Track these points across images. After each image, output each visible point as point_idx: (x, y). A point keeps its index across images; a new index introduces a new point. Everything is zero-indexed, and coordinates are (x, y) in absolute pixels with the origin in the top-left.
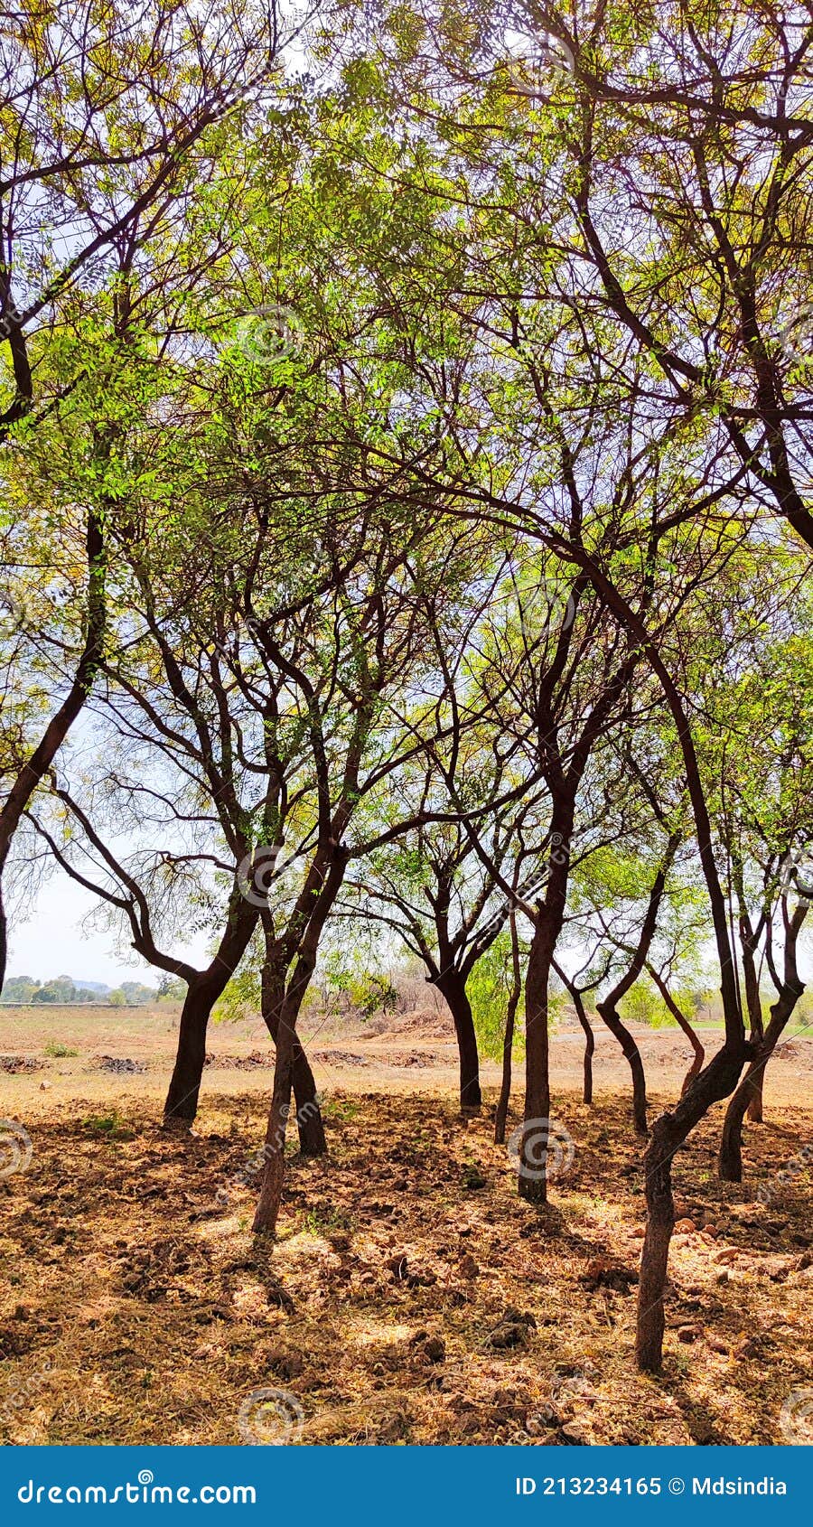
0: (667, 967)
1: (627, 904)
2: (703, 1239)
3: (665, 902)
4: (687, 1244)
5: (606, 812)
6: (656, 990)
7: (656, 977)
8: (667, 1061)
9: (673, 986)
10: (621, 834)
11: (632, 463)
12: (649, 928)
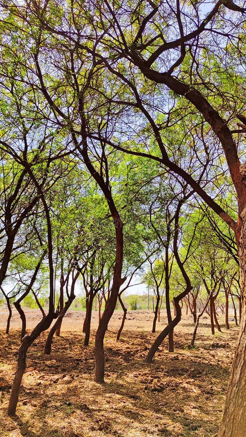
0: (38, 291)
1: (28, 271)
2: (36, 373)
3: (40, 271)
4: (30, 375)
5: (25, 243)
6: (34, 297)
7: (34, 294)
8: (35, 319)
9: (39, 297)
10: (29, 250)
11: (45, 138)
12: (34, 279)
